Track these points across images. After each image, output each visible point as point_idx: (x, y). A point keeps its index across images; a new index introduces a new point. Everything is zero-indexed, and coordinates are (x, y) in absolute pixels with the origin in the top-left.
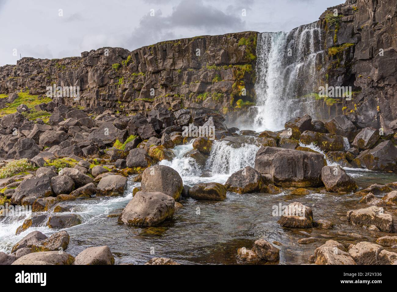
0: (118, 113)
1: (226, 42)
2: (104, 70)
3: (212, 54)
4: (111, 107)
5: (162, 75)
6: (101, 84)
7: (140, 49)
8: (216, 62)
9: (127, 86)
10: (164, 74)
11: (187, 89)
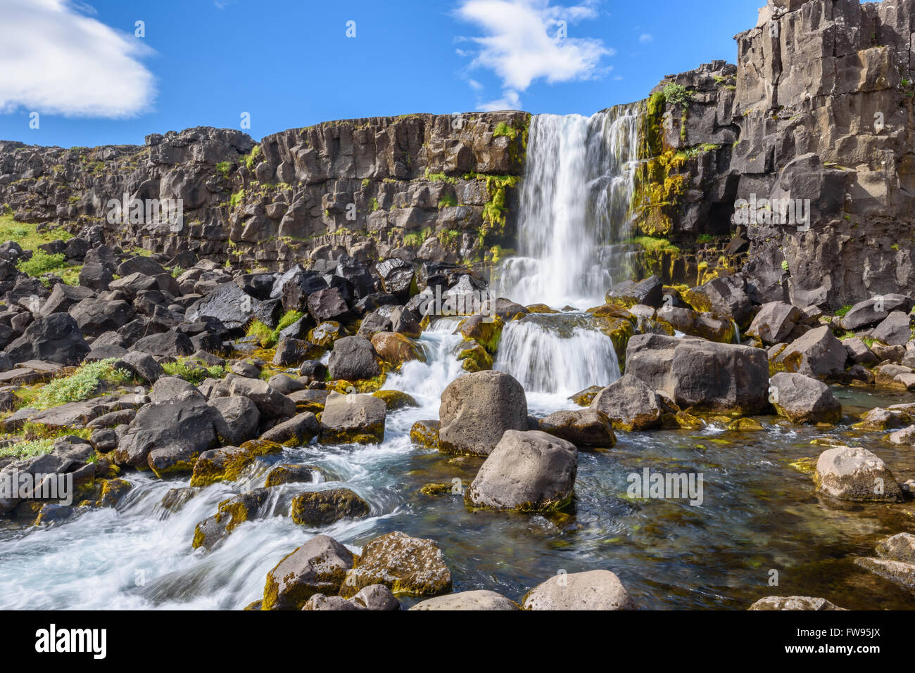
0: (228, 267)
2: (198, 174)
3: (437, 151)
4: (211, 253)
5: (330, 189)
6: (189, 205)
7: (282, 134)
8: (445, 168)
9: (250, 209)
10: (333, 188)
11: (384, 220)
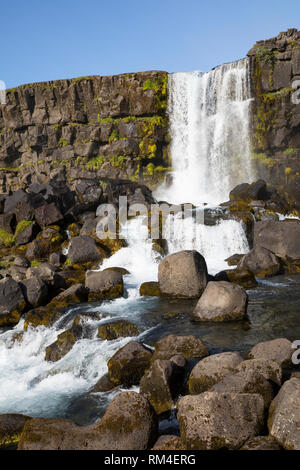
1: (125, 84)
3: (105, 102)
5: (31, 133)
8: (111, 113)
10: (33, 131)
11: (72, 152)
